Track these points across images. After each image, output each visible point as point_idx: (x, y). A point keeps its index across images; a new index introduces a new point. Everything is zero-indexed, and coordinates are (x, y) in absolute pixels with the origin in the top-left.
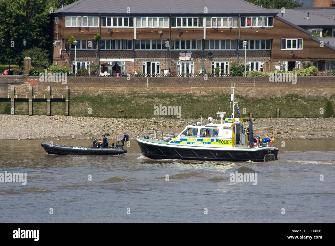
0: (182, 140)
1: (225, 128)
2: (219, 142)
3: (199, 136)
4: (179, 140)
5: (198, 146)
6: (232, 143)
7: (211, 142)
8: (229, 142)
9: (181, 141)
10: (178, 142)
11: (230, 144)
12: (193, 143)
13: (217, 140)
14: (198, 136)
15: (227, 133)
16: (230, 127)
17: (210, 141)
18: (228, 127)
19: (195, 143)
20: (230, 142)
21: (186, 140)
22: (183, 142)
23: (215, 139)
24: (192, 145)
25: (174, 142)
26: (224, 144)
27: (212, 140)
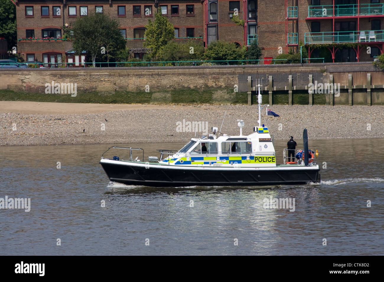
0: (194, 159)
1: (261, 140)
2: (255, 160)
3: (221, 153)
4: (189, 159)
5: (221, 166)
6: (275, 160)
7: (243, 161)
8: (270, 160)
9: (194, 161)
10: (189, 163)
11: (272, 161)
12: (212, 163)
13: (252, 158)
14: (219, 153)
15: (266, 147)
16: (269, 139)
17: (240, 159)
18: (267, 139)
19: (216, 162)
20: (272, 159)
21: (202, 159)
22: (196, 161)
23: (248, 155)
24: (212, 165)
25: (181, 162)
26: (264, 161)
27: (244, 158)
